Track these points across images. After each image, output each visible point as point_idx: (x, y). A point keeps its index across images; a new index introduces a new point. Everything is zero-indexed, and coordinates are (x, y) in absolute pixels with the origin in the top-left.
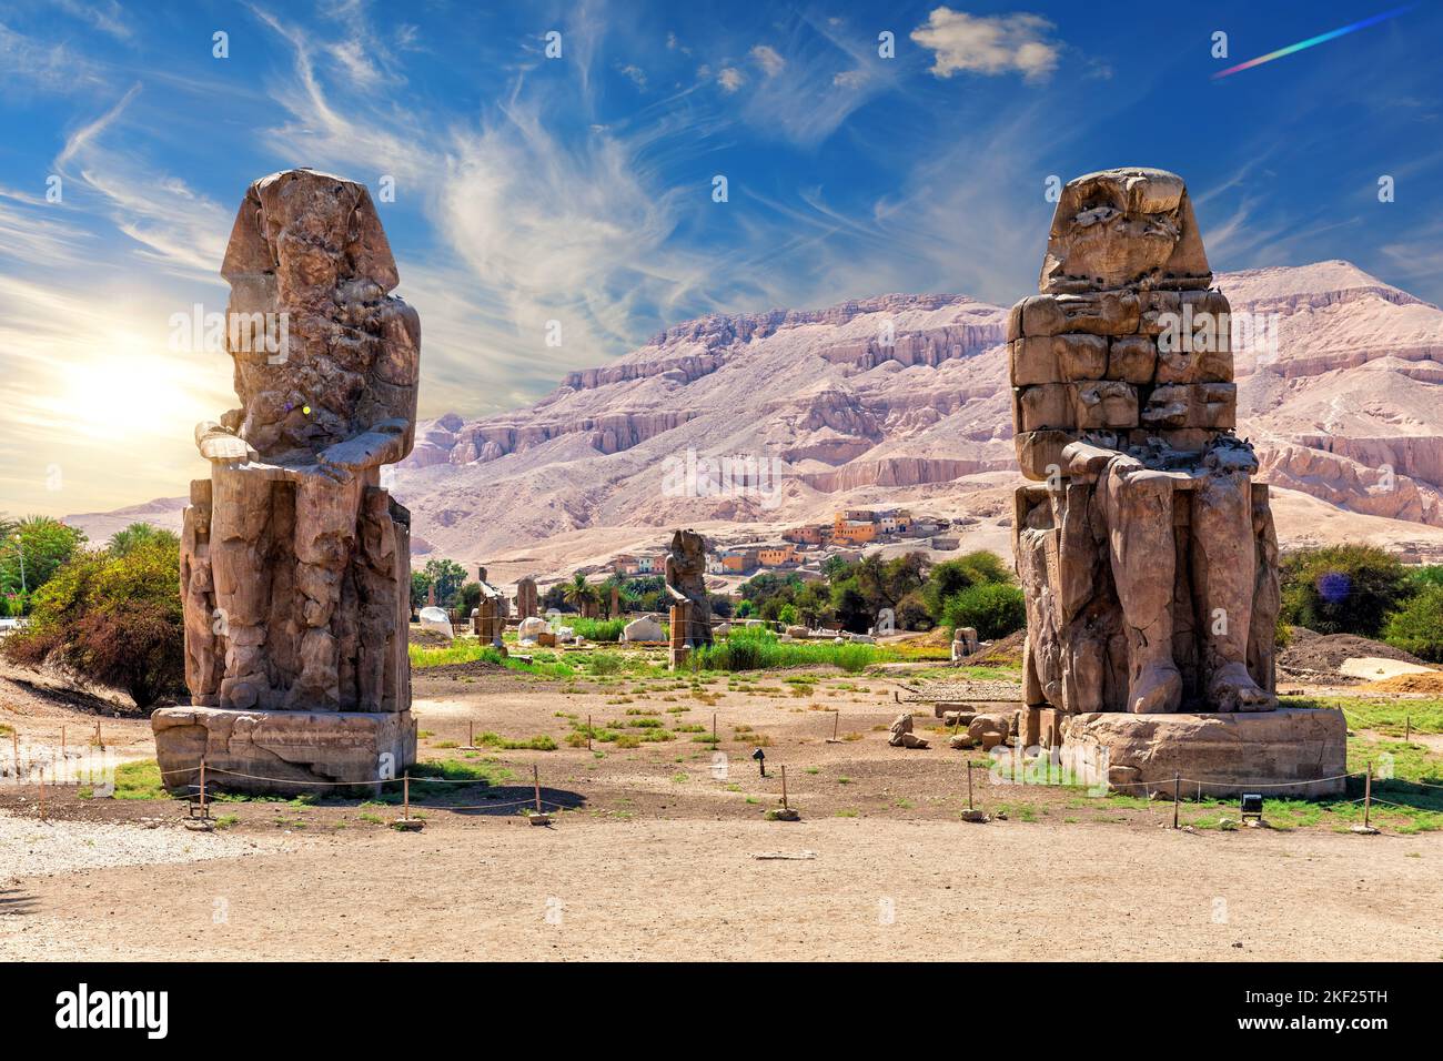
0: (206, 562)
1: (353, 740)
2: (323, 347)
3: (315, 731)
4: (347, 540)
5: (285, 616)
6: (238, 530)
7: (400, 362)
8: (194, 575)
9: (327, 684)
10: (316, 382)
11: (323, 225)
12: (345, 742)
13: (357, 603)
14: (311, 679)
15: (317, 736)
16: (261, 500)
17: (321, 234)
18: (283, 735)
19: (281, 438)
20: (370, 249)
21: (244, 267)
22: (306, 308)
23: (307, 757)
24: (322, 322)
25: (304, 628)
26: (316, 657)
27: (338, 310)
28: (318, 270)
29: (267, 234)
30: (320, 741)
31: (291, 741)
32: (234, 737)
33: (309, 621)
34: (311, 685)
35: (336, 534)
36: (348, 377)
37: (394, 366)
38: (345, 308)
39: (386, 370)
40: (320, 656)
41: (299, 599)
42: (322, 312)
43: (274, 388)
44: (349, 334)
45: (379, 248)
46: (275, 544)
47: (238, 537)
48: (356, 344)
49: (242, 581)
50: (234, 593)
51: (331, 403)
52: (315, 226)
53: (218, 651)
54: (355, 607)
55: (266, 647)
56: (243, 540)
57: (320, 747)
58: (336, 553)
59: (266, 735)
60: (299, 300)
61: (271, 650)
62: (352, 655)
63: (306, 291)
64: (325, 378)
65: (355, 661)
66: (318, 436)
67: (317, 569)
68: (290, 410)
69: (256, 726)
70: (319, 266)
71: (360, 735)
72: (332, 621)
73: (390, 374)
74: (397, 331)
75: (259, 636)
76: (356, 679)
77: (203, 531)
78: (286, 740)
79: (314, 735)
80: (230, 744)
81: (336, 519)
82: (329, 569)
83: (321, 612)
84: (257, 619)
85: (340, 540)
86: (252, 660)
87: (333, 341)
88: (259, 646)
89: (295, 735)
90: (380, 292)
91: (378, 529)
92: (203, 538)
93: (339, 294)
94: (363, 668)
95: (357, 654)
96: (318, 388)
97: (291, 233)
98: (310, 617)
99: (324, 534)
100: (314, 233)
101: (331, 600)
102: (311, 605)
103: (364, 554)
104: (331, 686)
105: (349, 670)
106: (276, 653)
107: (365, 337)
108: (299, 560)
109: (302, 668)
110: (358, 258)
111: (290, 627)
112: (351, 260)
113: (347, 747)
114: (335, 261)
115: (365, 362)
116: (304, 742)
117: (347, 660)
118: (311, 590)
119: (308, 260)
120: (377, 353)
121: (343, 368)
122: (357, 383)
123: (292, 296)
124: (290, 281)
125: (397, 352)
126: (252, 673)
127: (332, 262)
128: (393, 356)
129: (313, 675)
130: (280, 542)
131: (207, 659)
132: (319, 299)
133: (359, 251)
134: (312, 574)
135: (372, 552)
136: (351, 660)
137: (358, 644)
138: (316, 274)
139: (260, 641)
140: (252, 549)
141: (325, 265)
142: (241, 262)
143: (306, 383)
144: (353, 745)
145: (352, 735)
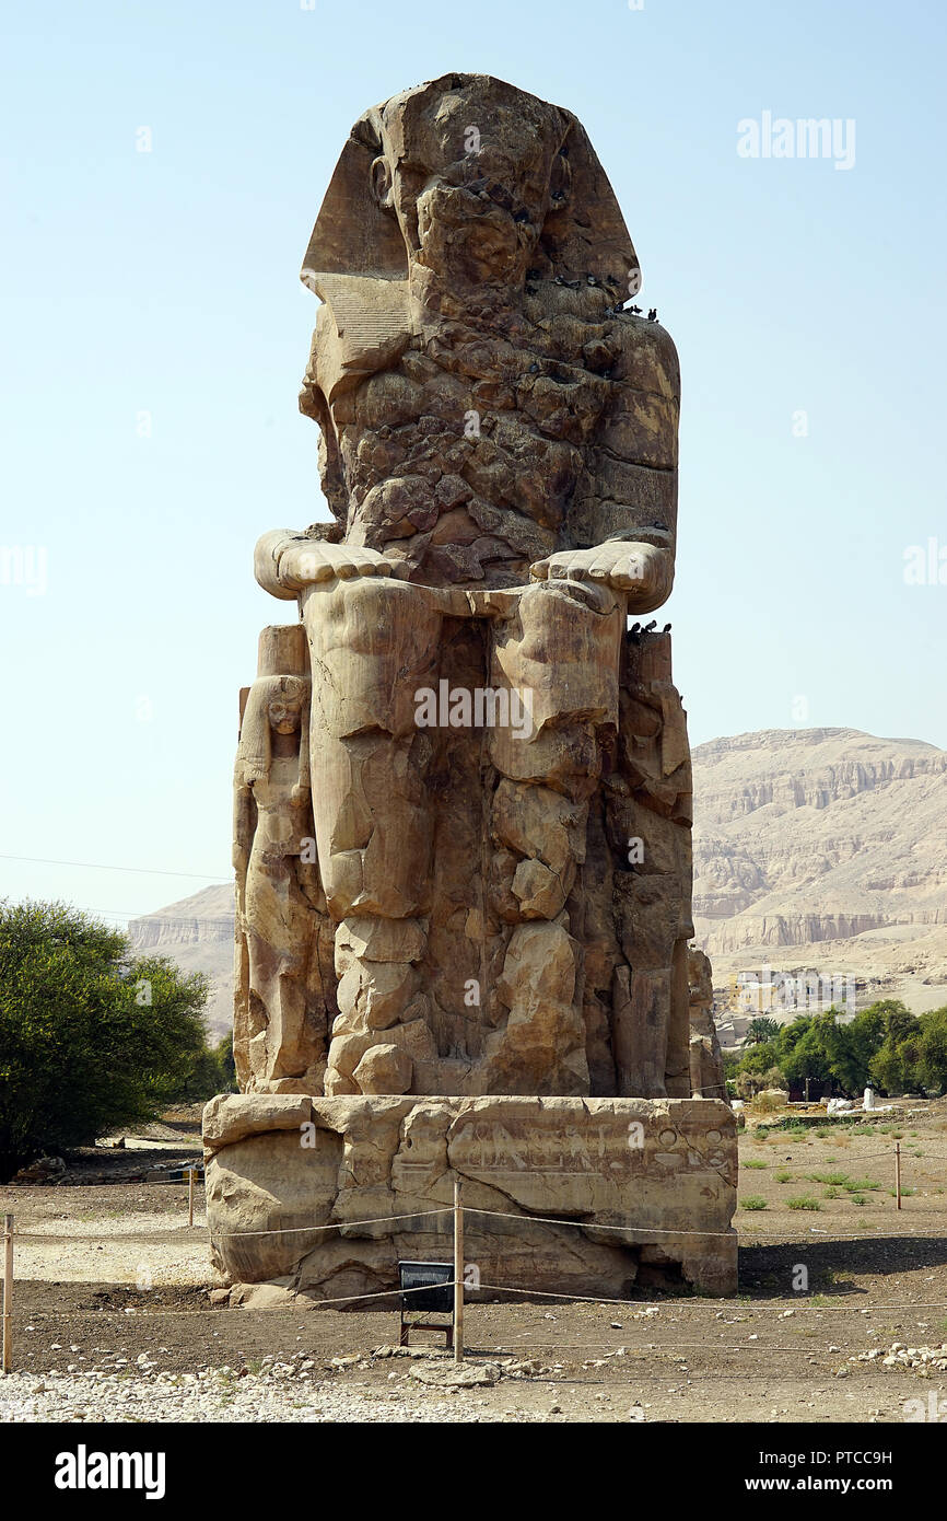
0: (294, 789)
1: (683, 1153)
2: (503, 397)
3: (595, 1135)
4: (604, 731)
5: (461, 904)
6: (378, 713)
7: (652, 425)
8: (263, 819)
9: (565, 1043)
10: (492, 460)
11: (511, 167)
12: (666, 1160)
13: (610, 872)
14: (530, 1031)
15: (601, 1146)
16: (423, 650)
17: (507, 186)
18: (522, 1146)
19: (424, 564)
20: (588, 226)
21: (346, 262)
22: (472, 324)
23: (579, 1200)
24: (503, 350)
25: (508, 922)
26: (543, 981)
27: (531, 329)
28: (498, 253)
29: (393, 197)
30: (608, 1158)
31: (541, 1160)
32: (407, 1153)
33: (524, 906)
34: (530, 1045)
35: (584, 717)
36: (554, 449)
37: (643, 430)
38: (546, 324)
39: (622, 439)
40: (552, 981)
41: (501, 859)
42: (503, 333)
43: (410, 471)
44: (555, 373)
45: (605, 224)
46: (442, 749)
47: (377, 727)
48: (570, 388)
49: (384, 821)
50: (365, 845)
51: (522, 498)
52: (496, 168)
53: (313, 983)
54: (608, 881)
55: (424, 968)
56: (387, 734)
57: (608, 1173)
58: (583, 761)
59: (483, 1148)
60: (459, 308)
61: (434, 974)
62: (603, 985)
63: (472, 292)
64: (510, 450)
65: (608, 998)
66: (498, 559)
67: (543, 794)
68: (442, 511)
69: (459, 1128)
70: (499, 245)
71: (700, 1143)
72: (570, 905)
73: (633, 445)
74: (647, 364)
75: (412, 942)
76: (611, 1036)
77: (286, 729)
78: (527, 1158)
79: (593, 1144)
80: (397, 1169)
81: (587, 685)
82: (567, 795)
83: (553, 884)
84: (411, 907)
85: (591, 732)
86: (398, 994)
87: (523, 384)
88: (413, 964)
89: (549, 1146)
90: (608, 299)
91: (655, 718)
92: (285, 744)
93: (533, 303)
94: (628, 1013)
95: (614, 981)
96: (496, 470)
97: (449, 183)
98: (529, 894)
99: (561, 716)
100: (494, 180)
101: (571, 859)
102: (527, 869)
103: (625, 770)
104: (571, 1049)
105: (598, 1017)
106: (441, 980)
107: (585, 377)
108: (499, 776)
109: (506, 1010)
110: (565, 242)
111: (475, 924)
112: (548, 245)
113: (670, 1172)
114: (530, 238)
115: (585, 424)
116: (569, 1162)
117: (592, 996)
118: (532, 838)
119: (481, 231)
120: (609, 410)
121: (543, 434)
122: (567, 462)
123: (446, 301)
124: (444, 275)
125: (646, 405)
126: (398, 1022)
127: (524, 239)
128: (640, 412)
129: (535, 1022)
130: (452, 747)
131: (289, 1001)
132: (497, 308)
133: (568, 230)
134: (532, 805)
135: (645, 766)
136: (599, 994)
137: (614, 959)
138: (494, 260)
139: (414, 954)
140: (403, 756)
141: (512, 244)
142: (340, 254)
143: (473, 462)
144: (686, 1167)
145: (681, 1143)
